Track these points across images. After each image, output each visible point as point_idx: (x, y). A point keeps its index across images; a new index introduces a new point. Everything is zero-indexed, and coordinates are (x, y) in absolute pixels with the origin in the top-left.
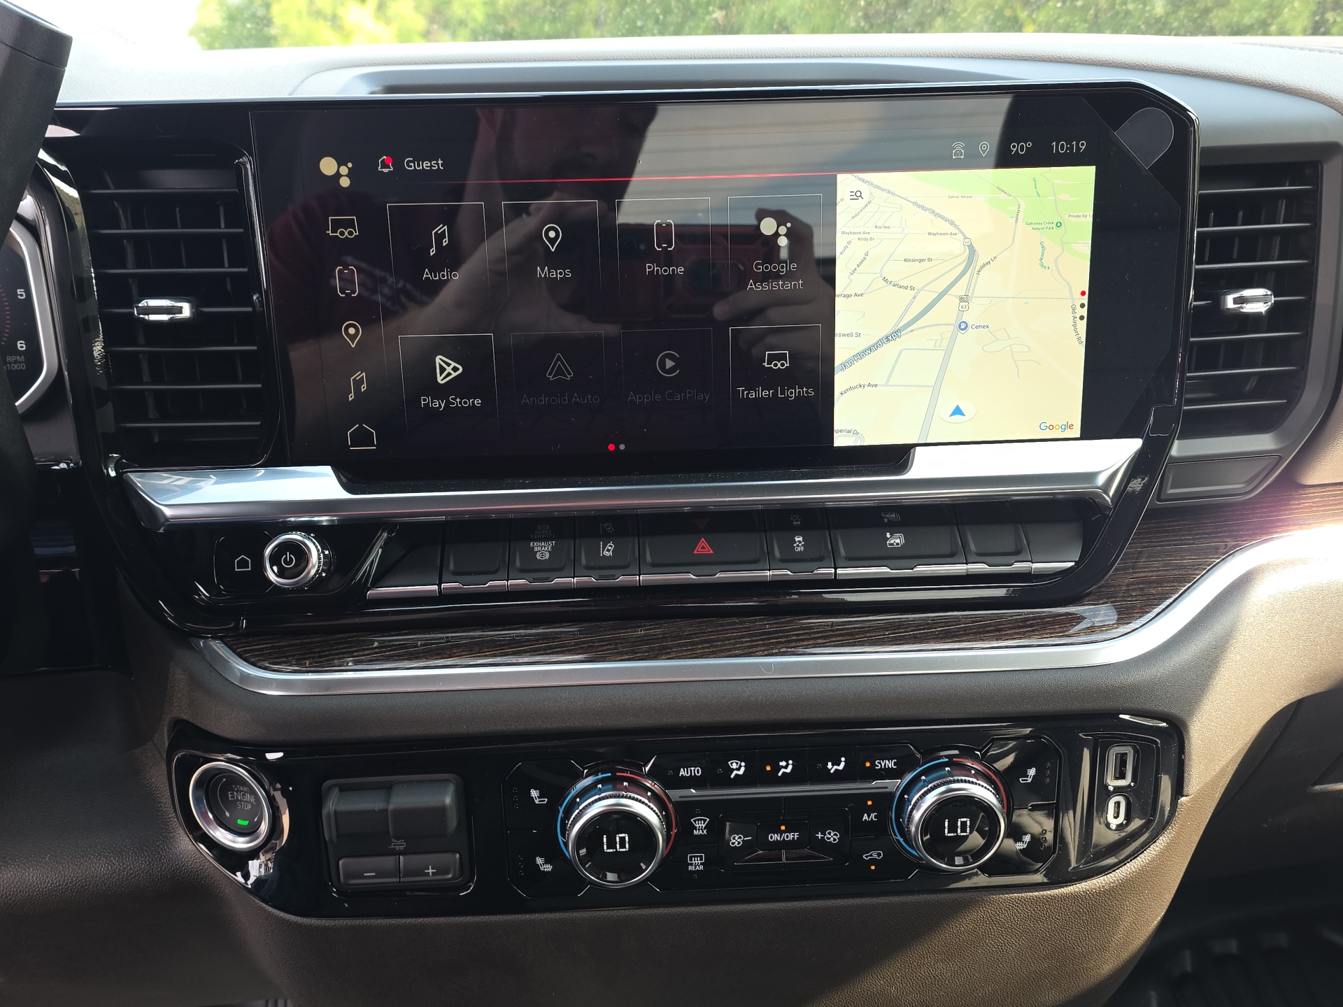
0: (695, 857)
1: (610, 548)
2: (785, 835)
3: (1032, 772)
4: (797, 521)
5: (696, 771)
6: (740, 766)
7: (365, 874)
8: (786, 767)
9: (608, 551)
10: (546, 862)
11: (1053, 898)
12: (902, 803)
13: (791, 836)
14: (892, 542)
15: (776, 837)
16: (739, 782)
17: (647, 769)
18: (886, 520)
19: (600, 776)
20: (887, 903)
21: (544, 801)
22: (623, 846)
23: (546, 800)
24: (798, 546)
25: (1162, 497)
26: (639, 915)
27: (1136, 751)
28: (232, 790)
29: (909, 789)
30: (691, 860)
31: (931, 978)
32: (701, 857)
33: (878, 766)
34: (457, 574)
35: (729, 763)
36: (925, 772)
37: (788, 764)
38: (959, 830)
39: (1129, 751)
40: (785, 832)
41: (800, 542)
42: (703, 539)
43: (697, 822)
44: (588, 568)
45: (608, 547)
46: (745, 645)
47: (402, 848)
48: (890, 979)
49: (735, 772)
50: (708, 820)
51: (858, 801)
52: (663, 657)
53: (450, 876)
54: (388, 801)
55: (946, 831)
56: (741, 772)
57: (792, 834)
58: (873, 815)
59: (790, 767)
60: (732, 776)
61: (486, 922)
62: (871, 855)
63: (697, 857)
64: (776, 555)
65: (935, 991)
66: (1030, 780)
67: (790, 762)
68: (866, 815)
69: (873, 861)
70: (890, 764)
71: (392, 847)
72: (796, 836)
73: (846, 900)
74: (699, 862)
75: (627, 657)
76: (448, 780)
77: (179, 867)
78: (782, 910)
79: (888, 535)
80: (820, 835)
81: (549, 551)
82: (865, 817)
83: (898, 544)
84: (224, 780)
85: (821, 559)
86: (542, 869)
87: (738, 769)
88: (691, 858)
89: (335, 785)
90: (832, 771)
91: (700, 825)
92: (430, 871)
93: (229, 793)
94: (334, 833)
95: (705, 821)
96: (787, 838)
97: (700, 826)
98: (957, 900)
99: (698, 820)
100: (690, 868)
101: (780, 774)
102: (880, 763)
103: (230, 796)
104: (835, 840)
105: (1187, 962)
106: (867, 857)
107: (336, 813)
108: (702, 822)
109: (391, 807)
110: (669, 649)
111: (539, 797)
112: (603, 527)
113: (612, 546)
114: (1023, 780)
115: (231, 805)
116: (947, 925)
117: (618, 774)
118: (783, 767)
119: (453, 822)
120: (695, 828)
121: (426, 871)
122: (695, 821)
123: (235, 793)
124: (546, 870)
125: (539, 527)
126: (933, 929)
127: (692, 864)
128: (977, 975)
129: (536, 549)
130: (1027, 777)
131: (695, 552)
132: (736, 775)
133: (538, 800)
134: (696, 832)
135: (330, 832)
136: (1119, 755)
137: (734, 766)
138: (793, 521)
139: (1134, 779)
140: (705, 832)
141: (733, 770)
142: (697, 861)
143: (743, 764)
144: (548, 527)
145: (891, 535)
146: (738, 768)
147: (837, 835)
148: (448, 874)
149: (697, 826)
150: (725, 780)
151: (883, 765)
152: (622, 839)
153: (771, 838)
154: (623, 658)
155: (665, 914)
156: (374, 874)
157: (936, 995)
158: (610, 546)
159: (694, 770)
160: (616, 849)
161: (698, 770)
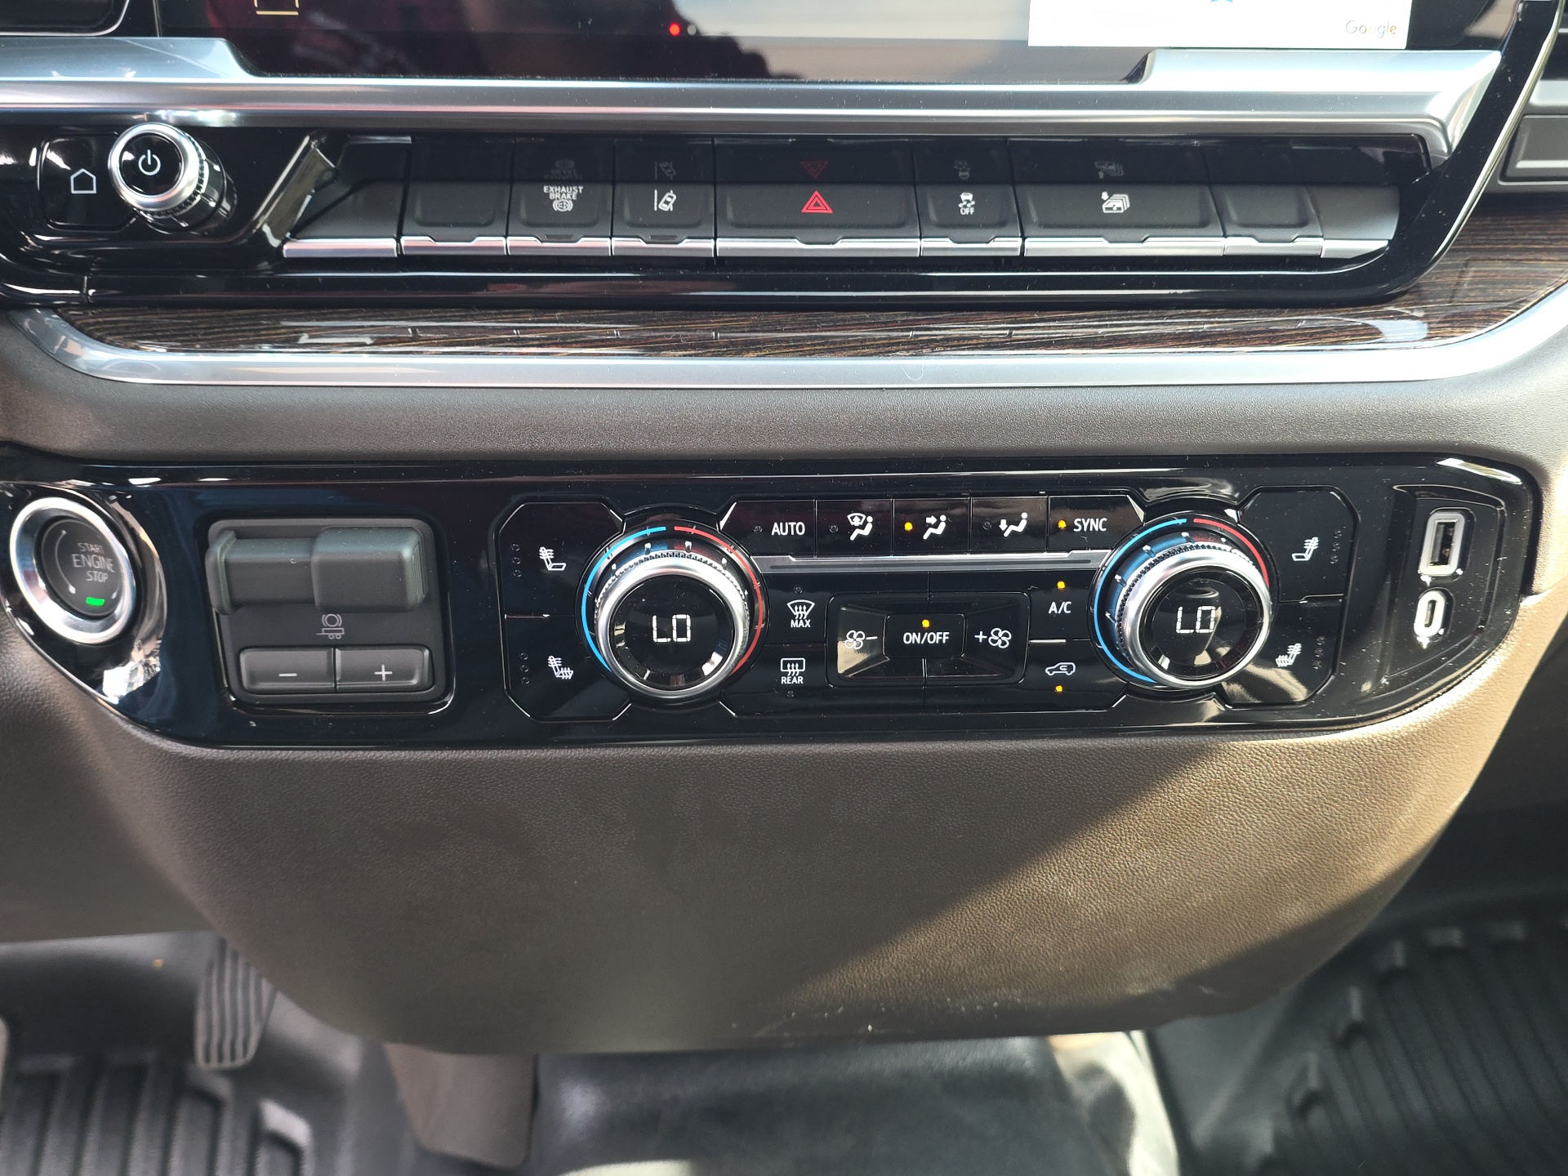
0: (791, 662)
1: (669, 199)
2: (927, 635)
3: (1312, 544)
4: (964, 170)
5: (798, 528)
6: (866, 522)
7: (281, 675)
8: (936, 526)
9: (666, 202)
10: (564, 665)
11: (1322, 749)
12: (1110, 585)
13: (937, 638)
14: (1110, 205)
15: (913, 638)
16: (864, 546)
17: (722, 523)
18: (1101, 175)
19: (648, 532)
20: (1075, 749)
21: (561, 567)
22: (682, 633)
23: (565, 565)
24: (965, 206)
25: (1509, 173)
26: (705, 756)
27: (1468, 517)
28: (78, 551)
29: (1120, 566)
30: (785, 668)
31: (1127, 874)
32: (800, 663)
33: (1077, 528)
34: (426, 224)
35: (849, 517)
36: (1148, 540)
37: (939, 522)
38: (1198, 625)
39: (1458, 519)
40: (929, 630)
41: (968, 201)
42: (816, 193)
43: (796, 608)
44: (635, 225)
45: (666, 197)
46: (879, 342)
47: (339, 636)
48: (1069, 874)
49: (857, 532)
50: (813, 604)
51: (1044, 580)
52: (751, 354)
53: (414, 682)
54: (311, 551)
55: (1179, 625)
56: (866, 532)
57: (938, 633)
58: (1064, 605)
59: (942, 526)
60: (853, 538)
61: (471, 760)
62: (1057, 669)
63: (795, 662)
64: (932, 218)
65: (1131, 895)
66: (1307, 556)
67: (943, 518)
68: (1054, 604)
69: (1060, 679)
70: (1097, 525)
71: (324, 634)
72: (945, 638)
73: (1013, 742)
74: (798, 671)
75: (693, 352)
76: (410, 528)
77: (9, 681)
78: (917, 753)
79: (1105, 196)
80: (981, 637)
81: (572, 200)
82: (1053, 608)
83: (1119, 209)
84: (64, 532)
85: (1002, 224)
86: (557, 675)
87: (862, 527)
88: (785, 663)
89: (229, 529)
90: (1006, 534)
91: (800, 612)
92: (384, 673)
93: (74, 555)
94: (225, 597)
95: (808, 606)
96: (932, 640)
97: (801, 615)
98: (1179, 746)
99: (798, 604)
100: (784, 680)
101: (926, 537)
102: (1081, 523)
103: (75, 560)
104: (1004, 643)
105: (1398, 955)
106: (1051, 671)
107: (227, 565)
108: (805, 608)
109: (316, 558)
110: (760, 344)
111: (553, 561)
112: (659, 168)
113: (672, 197)
114: (1297, 557)
115: (76, 575)
116: (1161, 787)
117: (676, 528)
118: (930, 526)
119: (416, 589)
120: (793, 617)
121: (376, 673)
122: (793, 606)
123: (83, 556)
124: (563, 677)
125: (557, 164)
126: (1140, 793)
127: (786, 674)
128: (1194, 870)
129: (552, 196)
130: (1304, 551)
131: (804, 211)
132: (859, 535)
133: (551, 565)
134: (794, 624)
135: (219, 593)
136: (1442, 526)
137: (856, 522)
138: (958, 171)
139: (1461, 565)
140: (808, 622)
141: (854, 528)
142: (793, 670)
143: (870, 519)
144: (572, 163)
145: (1110, 195)
146: (861, 525)
147: (1008, 636)
148: (411, 677)
149: (796, 613)
150: (843, 545)
151: (1086, 525)
152: (681, 624)
153: (908, 640)
154: (688, 352)
155: (743, 755)
156: (295, 675)
157: (1131, 902)
158: (669, 196)
159: (795, 526)
160: (672, 638)
161: (800, 527)
